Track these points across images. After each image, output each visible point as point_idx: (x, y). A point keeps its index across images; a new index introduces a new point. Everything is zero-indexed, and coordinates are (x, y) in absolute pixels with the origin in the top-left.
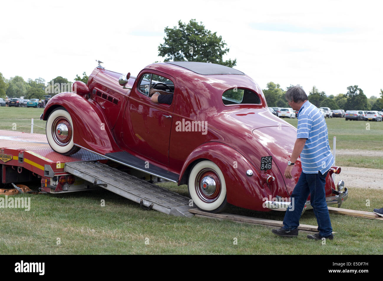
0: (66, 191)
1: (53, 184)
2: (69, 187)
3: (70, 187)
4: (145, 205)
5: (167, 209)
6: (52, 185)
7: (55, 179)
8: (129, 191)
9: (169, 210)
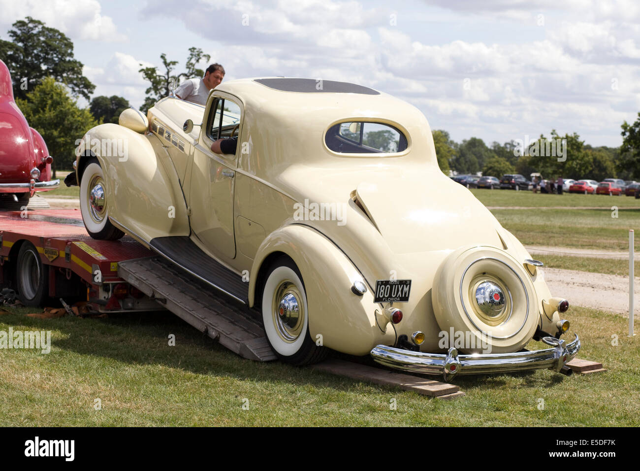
0: (131, 309)
1: (105, 297)
2: (138, 303)
3: (140, 304)
4: (211, 337)
5: (236, 343)
6: (103, 299)
7: (106, 288)
8: (191, 311)
9: (238, 346)
